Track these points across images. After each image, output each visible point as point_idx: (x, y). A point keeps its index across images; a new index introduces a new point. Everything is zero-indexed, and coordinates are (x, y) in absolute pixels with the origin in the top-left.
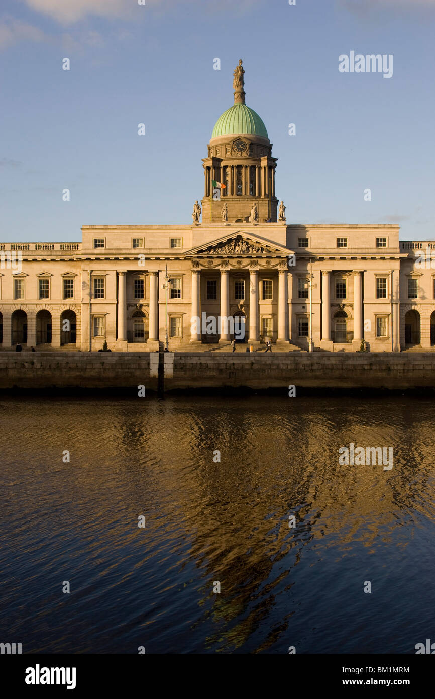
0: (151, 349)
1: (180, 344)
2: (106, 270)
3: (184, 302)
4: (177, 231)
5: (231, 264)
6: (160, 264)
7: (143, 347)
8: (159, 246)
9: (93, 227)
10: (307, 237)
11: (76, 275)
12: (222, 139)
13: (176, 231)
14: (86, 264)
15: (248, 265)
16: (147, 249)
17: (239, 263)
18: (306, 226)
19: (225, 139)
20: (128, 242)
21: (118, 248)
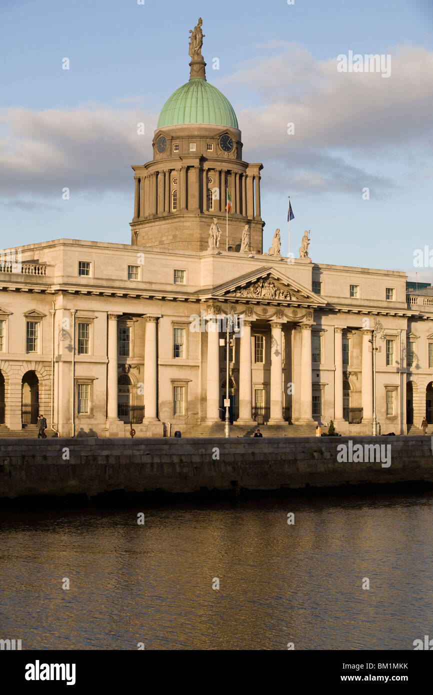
0: (155, 432)
1: (185, 426)
2: (94, 311)
3: (191, 364)
4: (183, 259)
5: (256, 313)
6: (162, 306)
7: (144, 430)
8: (159, 278)
9: (77, 243)
10: (321, 281)
11: (46, 316)
12: (200, 129)
13: (180, 259)
14: (68, 299)
15: (274, 314)
16: (146, 282)
17: (265, 311)
18: (320, 267)
19: (205, 129)
20: (123, 270)
21: (110, 278)
